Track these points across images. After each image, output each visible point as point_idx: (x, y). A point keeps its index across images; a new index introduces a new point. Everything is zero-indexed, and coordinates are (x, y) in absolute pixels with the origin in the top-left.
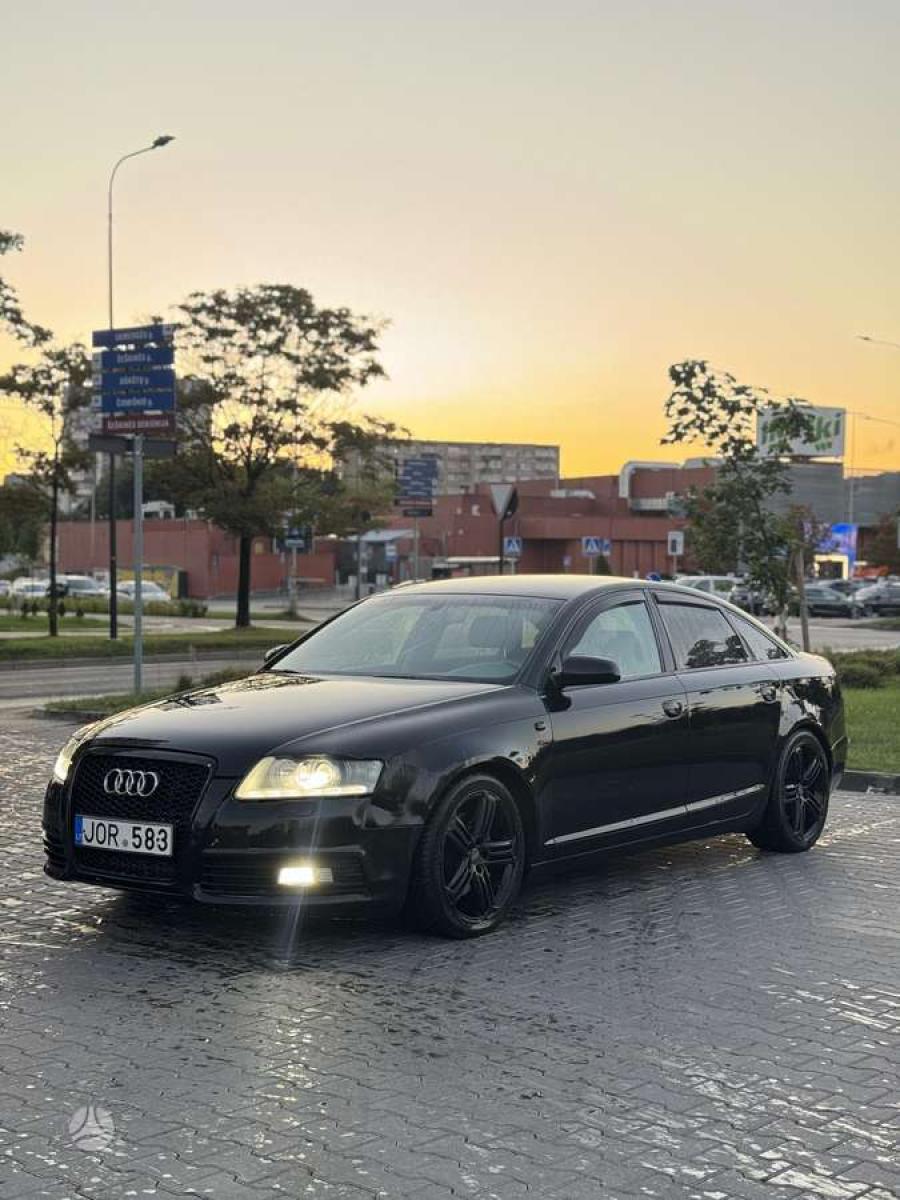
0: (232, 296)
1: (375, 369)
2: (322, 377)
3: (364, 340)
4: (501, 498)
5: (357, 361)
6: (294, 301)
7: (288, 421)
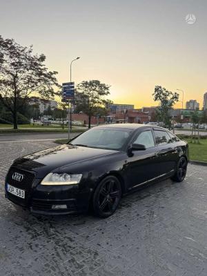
0: (88, 82)
1: (108, 93)
2: (101, 93)
3: (107, 88)
4: (125, 111)
5: (106, 91)
6: (97, 82)
7: (96, 99)
